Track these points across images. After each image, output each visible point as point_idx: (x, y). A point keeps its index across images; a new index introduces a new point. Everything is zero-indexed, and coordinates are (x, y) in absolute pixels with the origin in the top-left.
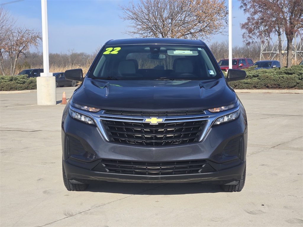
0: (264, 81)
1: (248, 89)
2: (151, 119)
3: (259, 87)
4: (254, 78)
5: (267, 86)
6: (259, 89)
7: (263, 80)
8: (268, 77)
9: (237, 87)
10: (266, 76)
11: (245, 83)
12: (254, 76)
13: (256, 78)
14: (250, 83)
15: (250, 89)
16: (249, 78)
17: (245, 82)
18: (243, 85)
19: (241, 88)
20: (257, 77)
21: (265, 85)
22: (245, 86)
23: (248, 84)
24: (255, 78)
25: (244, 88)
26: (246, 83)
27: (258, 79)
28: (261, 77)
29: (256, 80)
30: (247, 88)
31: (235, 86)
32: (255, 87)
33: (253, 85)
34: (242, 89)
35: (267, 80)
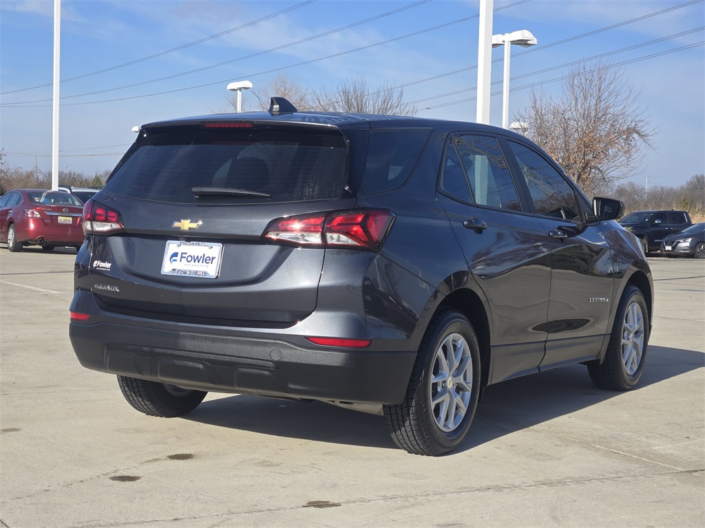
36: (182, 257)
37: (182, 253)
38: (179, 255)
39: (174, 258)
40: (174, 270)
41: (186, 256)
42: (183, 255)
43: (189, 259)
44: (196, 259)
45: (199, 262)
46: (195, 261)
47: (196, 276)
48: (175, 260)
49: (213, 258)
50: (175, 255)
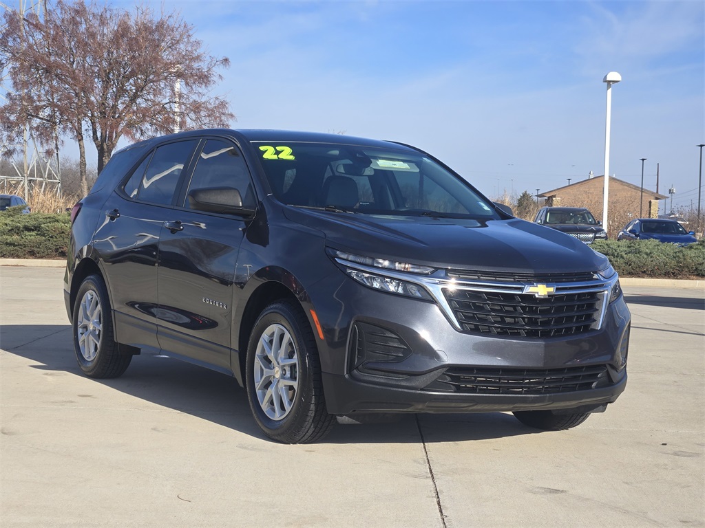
0: (55, 239)
1: (13, 258)
2: (537, 286)
3: (42, 254)
4: (27, 233)
5: (60, 251)
6: (42, 257)
7: (52, 237)
8: (63, 232)
10: (60, 230)
11: (7, 244)
12: (27, 229)
13: (34, 233)
14: (21, 245)
15: (18, 257)
16: (15, 232)
17: (8, 241)
18: (5, 248)
20: (33, 230)
21: (57, 250)
24: (31, 233)
26: (11, 244)
27: (37, 235)
28: (46, 230)
29: (32, 237)
30: (13, 256)
32: (33, 254)
33: (27, 249)
35: (61, 239)
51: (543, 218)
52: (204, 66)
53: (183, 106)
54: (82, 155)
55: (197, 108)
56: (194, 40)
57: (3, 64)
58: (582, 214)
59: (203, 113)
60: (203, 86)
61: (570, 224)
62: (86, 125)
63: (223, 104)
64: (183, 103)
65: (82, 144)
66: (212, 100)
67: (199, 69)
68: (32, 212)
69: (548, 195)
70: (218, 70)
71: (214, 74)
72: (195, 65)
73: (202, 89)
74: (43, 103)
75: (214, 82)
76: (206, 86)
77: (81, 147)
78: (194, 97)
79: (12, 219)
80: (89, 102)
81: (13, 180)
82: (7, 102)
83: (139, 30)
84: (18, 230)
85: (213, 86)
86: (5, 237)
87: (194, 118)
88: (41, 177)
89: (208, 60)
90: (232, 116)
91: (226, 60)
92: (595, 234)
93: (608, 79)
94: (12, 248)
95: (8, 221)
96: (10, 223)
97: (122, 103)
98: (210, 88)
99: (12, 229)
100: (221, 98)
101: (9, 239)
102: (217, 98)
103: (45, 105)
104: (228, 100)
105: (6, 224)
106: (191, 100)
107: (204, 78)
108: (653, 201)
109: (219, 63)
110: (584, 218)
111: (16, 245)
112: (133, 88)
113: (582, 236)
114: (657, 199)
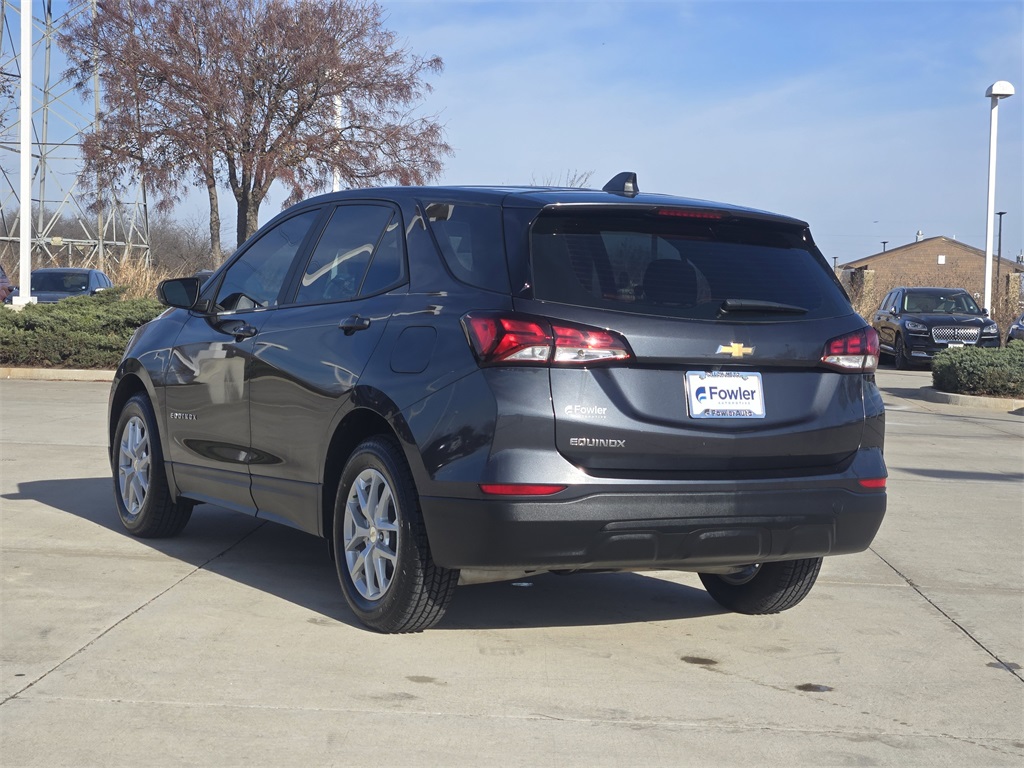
4: (130, 330)
9: (71, 362)
11: (100, 347)
12: (130, 323)
16: (112, 329)
17: (102, 343)
18: (96, 353)
19: (84, 363)
22: (100, 357)
23: (112, 349)
25: (95, 366)
26: (106, 348)
31: (65, 357)
34: (87, 368)
36: (711, 393)
37: (711, 388)
38: (707, 390)
39: (701, 395)
40: (707, 411)
41: (717, 391)
42: (713, 390)
43: (723, 395)
44: (732, 395)
45: (736, 398)
46: (731, 398)
47: (738, 417)
48: (704, 398)
49: (753, 392)
50: (701, 390)
51: (898, 304)
52: (402, 69)
53: (372, 134)
54: (214, 209)
55: (392, 135)
56: (384, 31)
57: (92, 66)
58: (954, 298)
59: (402, 144)
60: (401, 102)
61: (940, 312)
62: (219, 162)
63: (433, 130)
64: (371, 129)
65: (213, 192)
66: (415, 124)
67: (397, 75)
68: (136, 297)
69: (858, 266)
70: (425, 76)
71: (420, 82)
72: (391, 69)
73: (400, 107)
74: (156, 128)
75: (419, 95)
76: (406, 102)
77: (213, 198)
78: (387, 119)
79: (106, 307)
80: (226, 128)
81: (80, 244)
82: (100, 127)
83: (303, 16)
84: (117, 325)
85: (418, 102)
86: (98, 336)
87: (387, 150)
88: (124, 240)
89: (409, 61)
90: (446, 147)
91: (437, 61)
92: (982, 329)
93: (994, 92)
94: (107, 353)
95: (100, 312)
96: (105, 314)
97: (277, 128)
98: (411, 105)
99: (108, 325)
100: (431, 121)
101: (104, 340)
102: (424, 121)
103: (158, 132)
104: (440, 123)
105: (98, 317)
106: (384, 123)
107: (402, 89)
108: (1013, 275)
109: (425, 65)
110: (959, 304)
111: (114, 350)
112: (296, 105)
113: (962, 331)
114: (1017, 271)
